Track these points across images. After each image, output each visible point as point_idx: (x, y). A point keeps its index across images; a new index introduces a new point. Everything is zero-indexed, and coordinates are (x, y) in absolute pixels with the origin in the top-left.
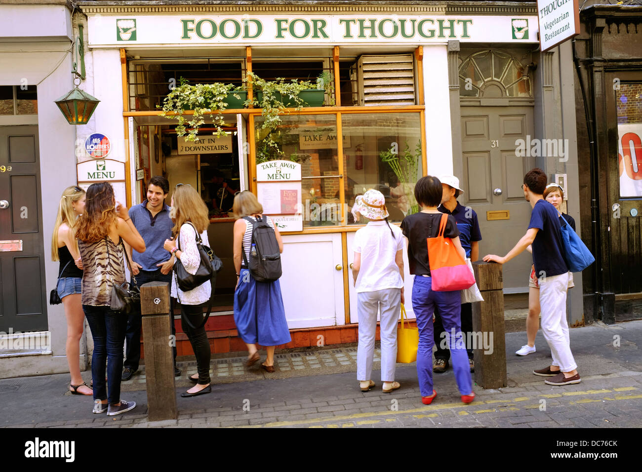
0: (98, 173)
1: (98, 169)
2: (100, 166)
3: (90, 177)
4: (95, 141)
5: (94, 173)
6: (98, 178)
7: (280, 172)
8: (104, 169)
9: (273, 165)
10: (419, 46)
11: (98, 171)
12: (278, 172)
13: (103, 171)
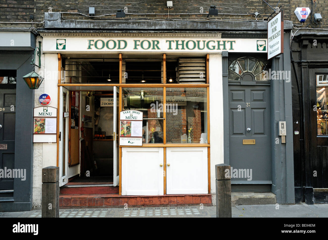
0: (44, 113)
1: (44, 111)
2: (45, 109)
3: (40, 115)
4: (43, 97)
5: (42, 113)
6: (44, 115)
7: (132, 116)
8: (47, 111)
9: (129, 112)
10: (207, 54)
11: (44, 112)
12: (131, 116)
13: (46, 112)
